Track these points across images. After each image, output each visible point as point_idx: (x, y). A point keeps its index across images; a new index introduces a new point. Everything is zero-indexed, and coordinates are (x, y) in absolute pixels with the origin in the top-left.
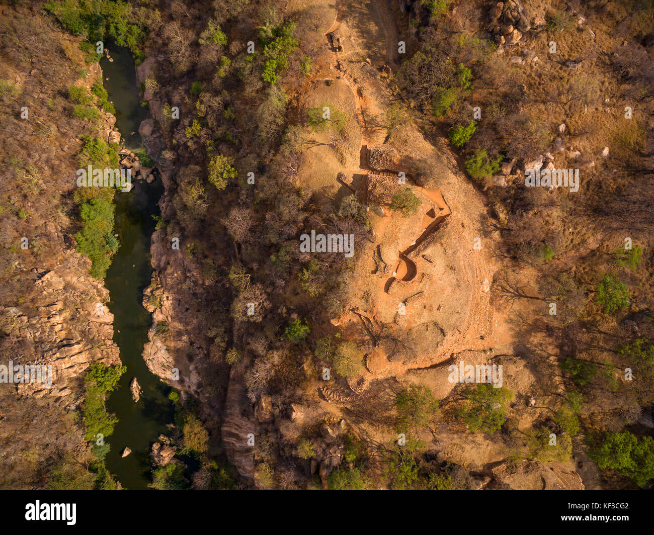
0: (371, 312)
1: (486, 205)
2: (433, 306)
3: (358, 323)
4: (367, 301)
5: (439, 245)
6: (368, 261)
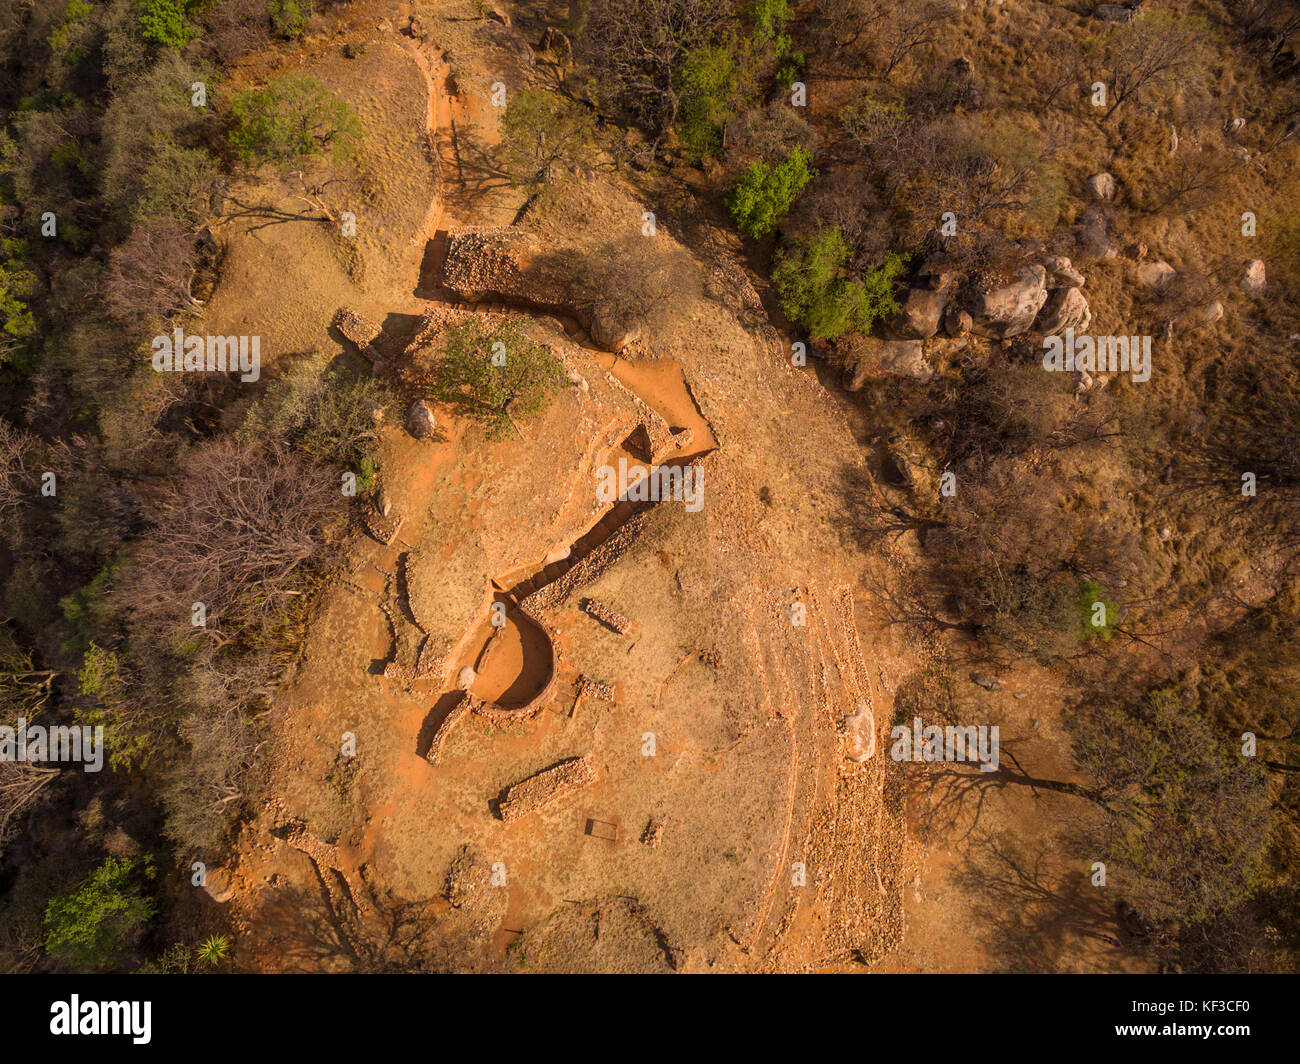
0: (353, 845)
1: (865, 441)
2: (626, 824)
3: (306, 893)
4: (344, 792)
5: (652, 561)
6: (361, 619)
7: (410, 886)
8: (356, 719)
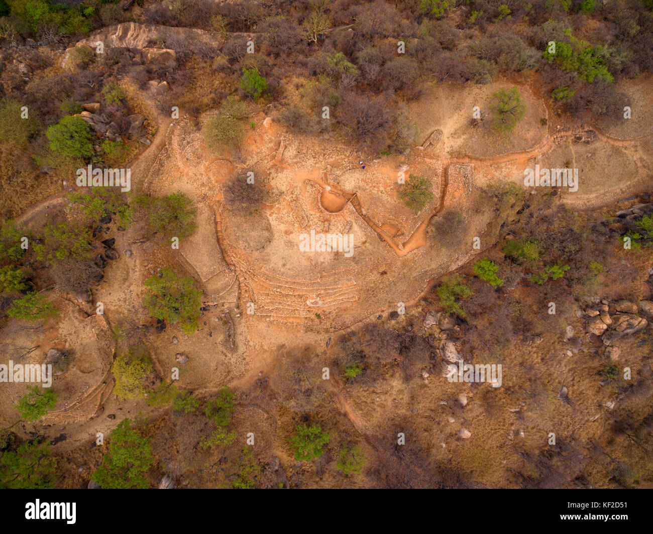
5: (364, 240)
6: (343, 156)
7: (273, 179)
8: (315, 158)
